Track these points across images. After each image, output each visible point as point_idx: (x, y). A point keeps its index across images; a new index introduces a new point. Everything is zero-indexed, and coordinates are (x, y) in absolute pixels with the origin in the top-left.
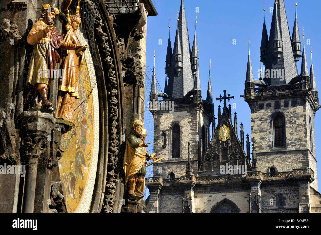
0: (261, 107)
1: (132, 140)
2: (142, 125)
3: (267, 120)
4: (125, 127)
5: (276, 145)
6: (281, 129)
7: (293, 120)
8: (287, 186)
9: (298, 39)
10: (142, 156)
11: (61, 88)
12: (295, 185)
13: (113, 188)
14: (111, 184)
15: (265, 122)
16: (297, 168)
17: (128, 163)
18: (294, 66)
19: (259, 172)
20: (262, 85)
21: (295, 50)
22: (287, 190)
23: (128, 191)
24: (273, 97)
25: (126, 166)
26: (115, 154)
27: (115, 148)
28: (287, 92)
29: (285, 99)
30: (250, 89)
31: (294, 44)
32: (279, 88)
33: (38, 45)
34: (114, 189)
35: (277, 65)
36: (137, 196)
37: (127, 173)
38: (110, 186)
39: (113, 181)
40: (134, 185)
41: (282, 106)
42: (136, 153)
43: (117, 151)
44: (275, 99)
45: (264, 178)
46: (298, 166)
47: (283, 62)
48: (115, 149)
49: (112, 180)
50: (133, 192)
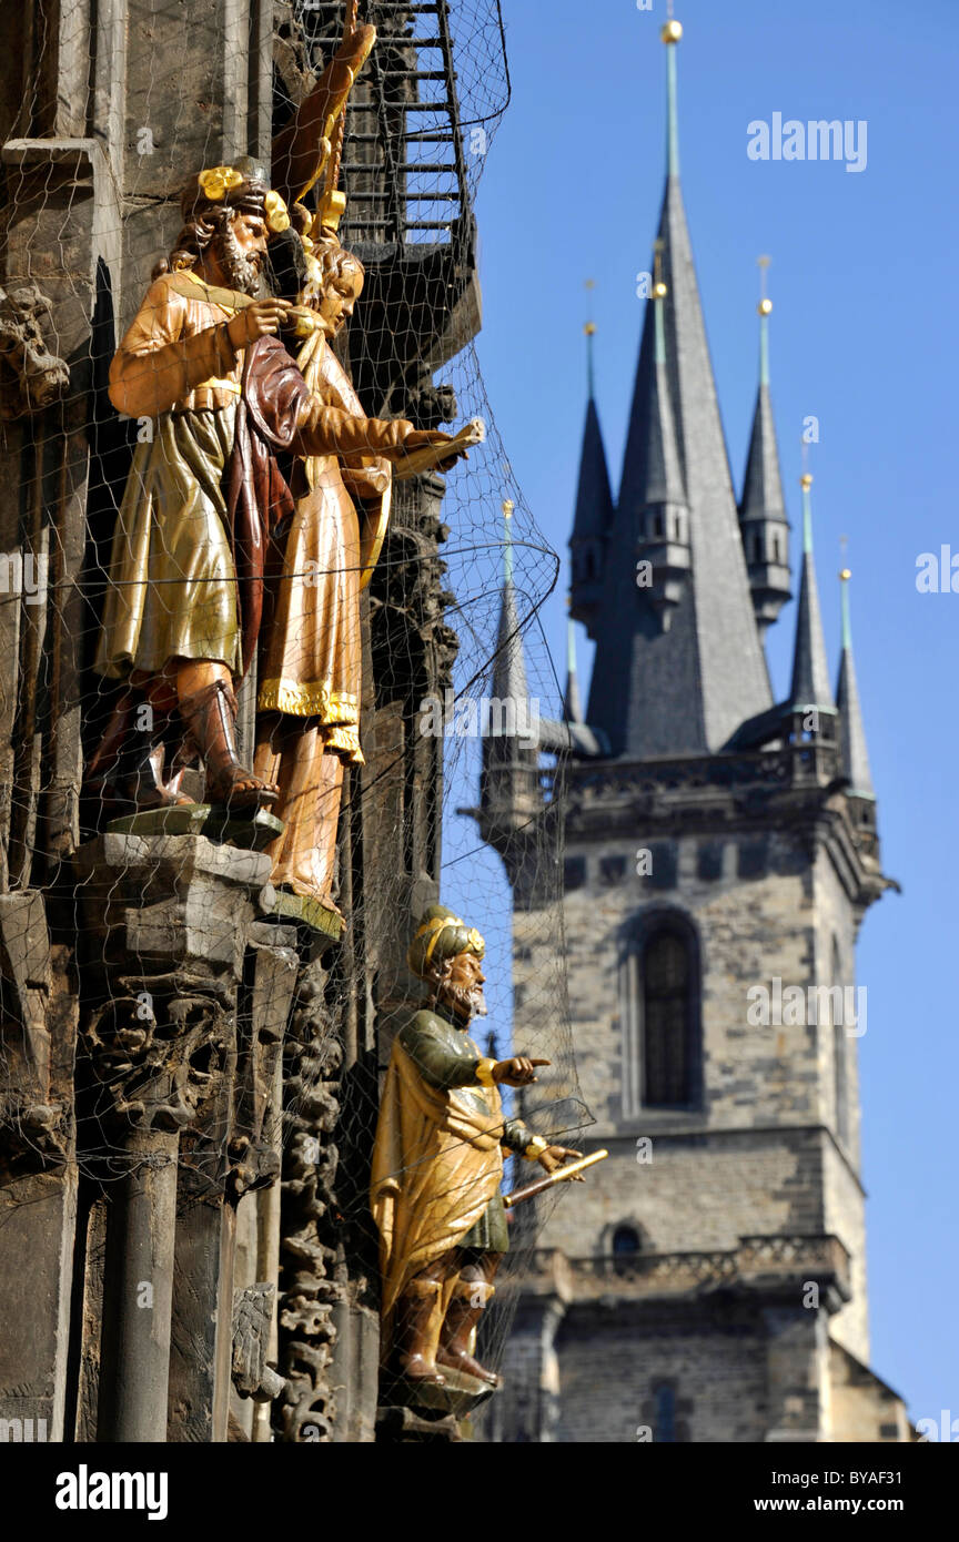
0: (573, 877)
1: (429, 1037)
2: (478, 948)
3: (599, 949)
4: (372, 959)
5: (649, 1100)
6: (678, 1004)
7: (742, 954)
8: (705, 1334)
9: (773, 503)
10: (485, 1140)
11: (275, 697)
12: (746, 1331)
13: (320, 1339)
14: (310, 1311)
15: (591, 963)
16: (765, 1230)
17: (402, 1182)
18: (751, 650)
19: (549, 1252)
20: (578, 752)
21: (757, 563)
22: (705, 1360)
23: (402, 1360)
24: (639, 824)
25: (389, 1203)
26: (320, 1124)
27: (320, 1084)
28: (712, 796)
29: (704, 838)
30: (508, 773)
31: (751, 530)
32: (671, 774)
33: (171, 425)
34: (325, 1345)
35: (660, 643)
36: (460, 1393)
37: (394, 1242)
38: (301, 1327)
39: (322, 1291)
40: (436, 1320)
41: (686, 875)
42: (451, 1121)
43: (334, 1105)
44: (648, 834)
45: (576, 1284)
46: (768, 1222)
47: (694, 625)
48: (320, 1093)
49: (310, 1284)
50: (426, 1361)
